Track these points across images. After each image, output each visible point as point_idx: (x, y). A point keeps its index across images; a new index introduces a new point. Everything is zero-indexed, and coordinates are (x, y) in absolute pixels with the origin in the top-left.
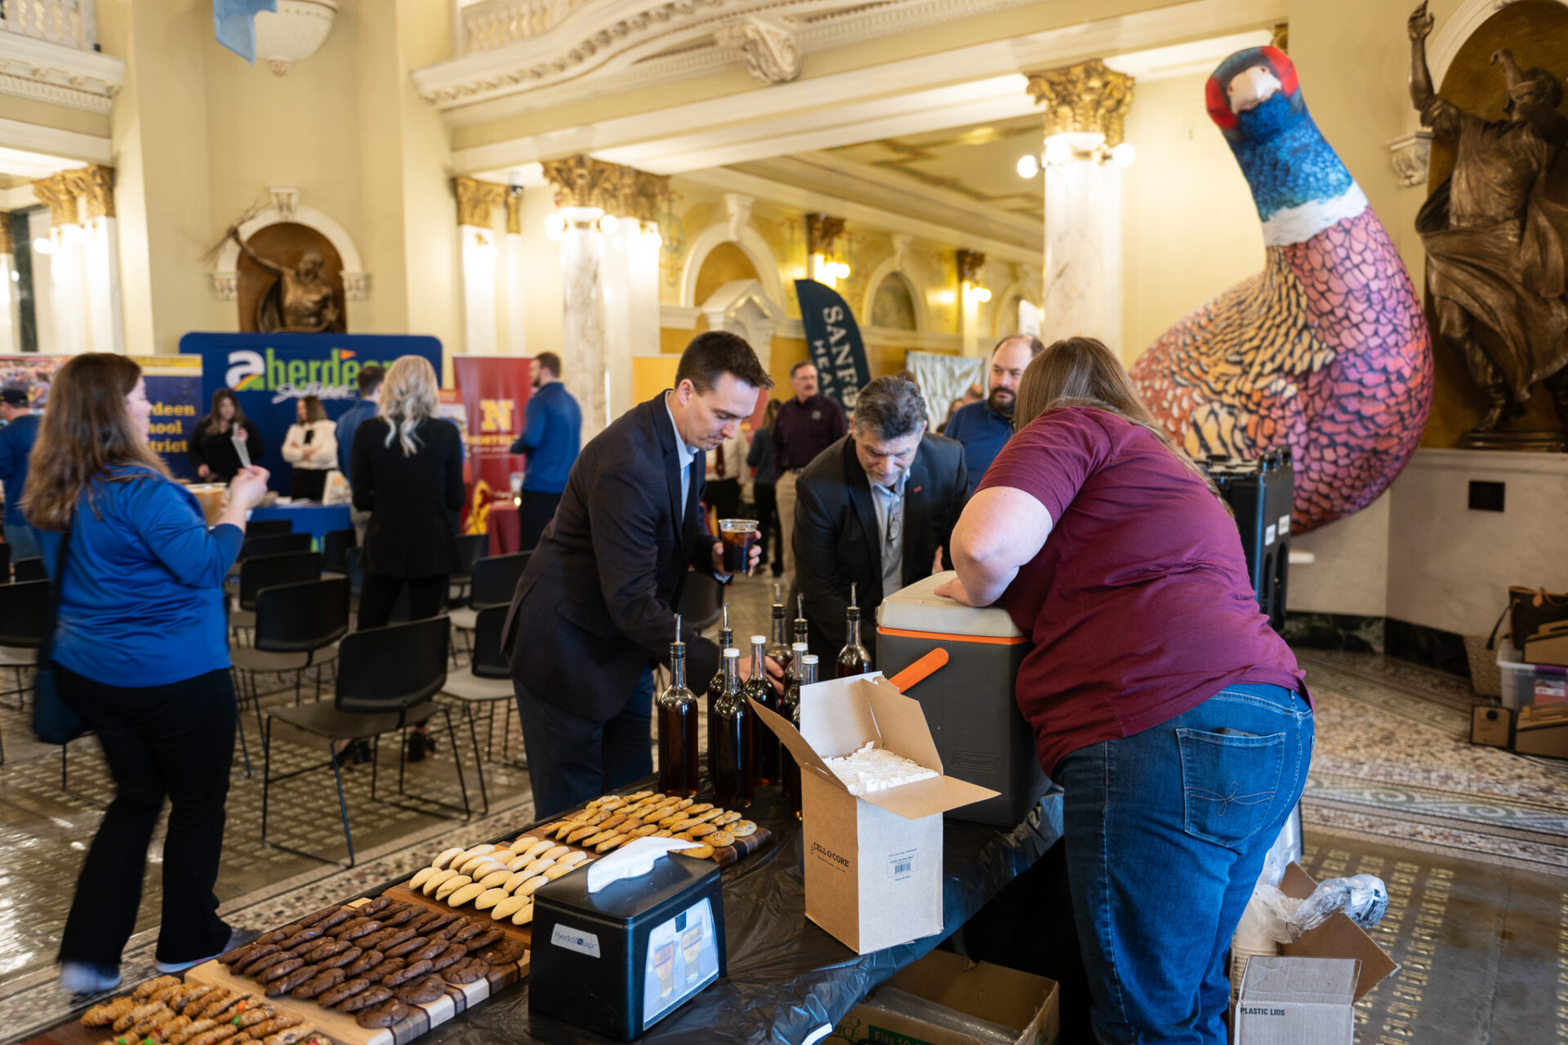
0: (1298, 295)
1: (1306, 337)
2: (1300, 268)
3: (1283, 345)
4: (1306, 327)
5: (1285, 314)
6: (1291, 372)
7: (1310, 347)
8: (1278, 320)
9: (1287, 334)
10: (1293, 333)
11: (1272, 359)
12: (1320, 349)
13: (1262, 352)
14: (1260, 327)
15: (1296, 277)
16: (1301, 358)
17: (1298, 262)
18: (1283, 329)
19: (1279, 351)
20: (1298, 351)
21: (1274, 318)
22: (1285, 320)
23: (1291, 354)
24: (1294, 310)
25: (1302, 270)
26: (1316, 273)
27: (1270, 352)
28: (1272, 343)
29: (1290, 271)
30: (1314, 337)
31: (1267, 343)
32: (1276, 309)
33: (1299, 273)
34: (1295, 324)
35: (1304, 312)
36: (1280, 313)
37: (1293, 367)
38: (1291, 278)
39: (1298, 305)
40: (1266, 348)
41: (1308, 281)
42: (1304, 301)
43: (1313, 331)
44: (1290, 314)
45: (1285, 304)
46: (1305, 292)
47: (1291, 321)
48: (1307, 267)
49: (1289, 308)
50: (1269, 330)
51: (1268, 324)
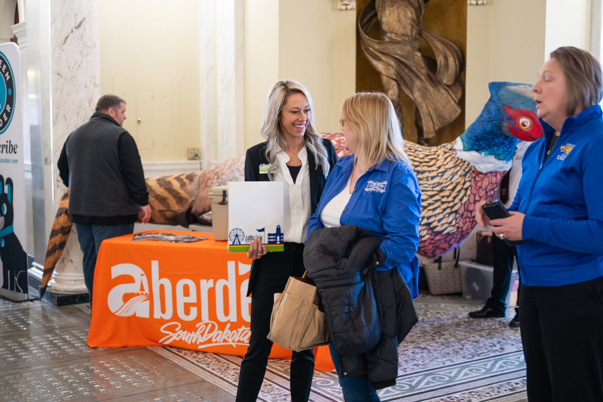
0: (465, 195)
1: (453, 216)
2: (476, 182)
3: (439, 214)
4: (456, 212)
5: (450, 199)
6: (432, 229)
7: (451, 223)
8: (444, 200)
9: (445, 210)
10: (448, 211)
11: (429, 218)
12: (454, 226)
13: (426, 211)
14: (431, 197)
15: (470, 186)
16: (443, 225)
17: (477, 179)
18: (445, 206)
19: (435, 215)
20: (444, 221)
21: (443, 197)
22: (449, 202)
23: (439, 221)
24: (457, 201)
25: (476, 184)
26: (481, 190)
27: (430, 213)
28: (434, 210)
29: (470, 181)
30: (456, 219)
31: (431, 207)
32: (447, 193)
33: (474, 185)
34: (452, 207)
35: (461, 204)
36: (448, 197)
37: (436, 227)
38: (468, 184)
39: (461, 200)
40: (429, 210)
41: (474, 192)
42: (465, 199)
43: (458, 215)
44: (453, 201)
45: (454, 194)
46: (469, 196)
47: (451, 204)
48: (479, 184)
49: (455, 198)
50: (436, 201)
51: (437, 198)
